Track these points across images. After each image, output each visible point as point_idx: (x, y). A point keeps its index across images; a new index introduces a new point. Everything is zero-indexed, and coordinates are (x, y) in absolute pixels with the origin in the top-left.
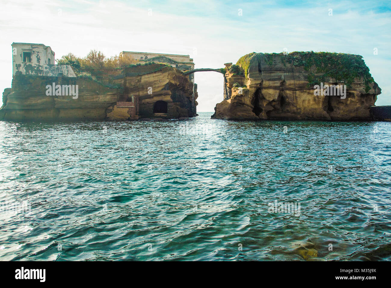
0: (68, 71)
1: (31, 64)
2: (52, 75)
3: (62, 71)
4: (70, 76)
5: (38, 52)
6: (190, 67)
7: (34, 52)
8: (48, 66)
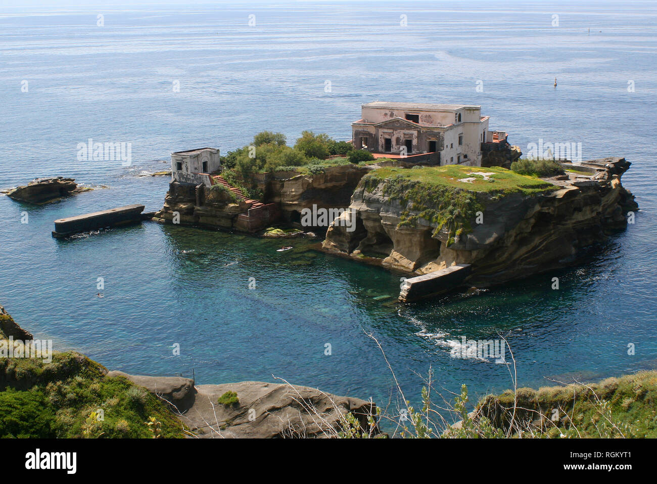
1: (182, 172)
3: (203, 181)
5: (186, 163)
6: (439, 133)
7: (183, 162)
8: (193, 175)
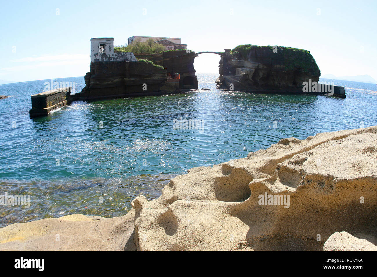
0: (131, 57)
1: (105, 53)
2: (119, 60)
3: (127, 57)
4: (133, 61)
5: (110, 44)
7: (107, 44)
8: (117, 54)
